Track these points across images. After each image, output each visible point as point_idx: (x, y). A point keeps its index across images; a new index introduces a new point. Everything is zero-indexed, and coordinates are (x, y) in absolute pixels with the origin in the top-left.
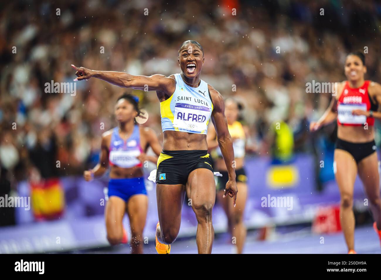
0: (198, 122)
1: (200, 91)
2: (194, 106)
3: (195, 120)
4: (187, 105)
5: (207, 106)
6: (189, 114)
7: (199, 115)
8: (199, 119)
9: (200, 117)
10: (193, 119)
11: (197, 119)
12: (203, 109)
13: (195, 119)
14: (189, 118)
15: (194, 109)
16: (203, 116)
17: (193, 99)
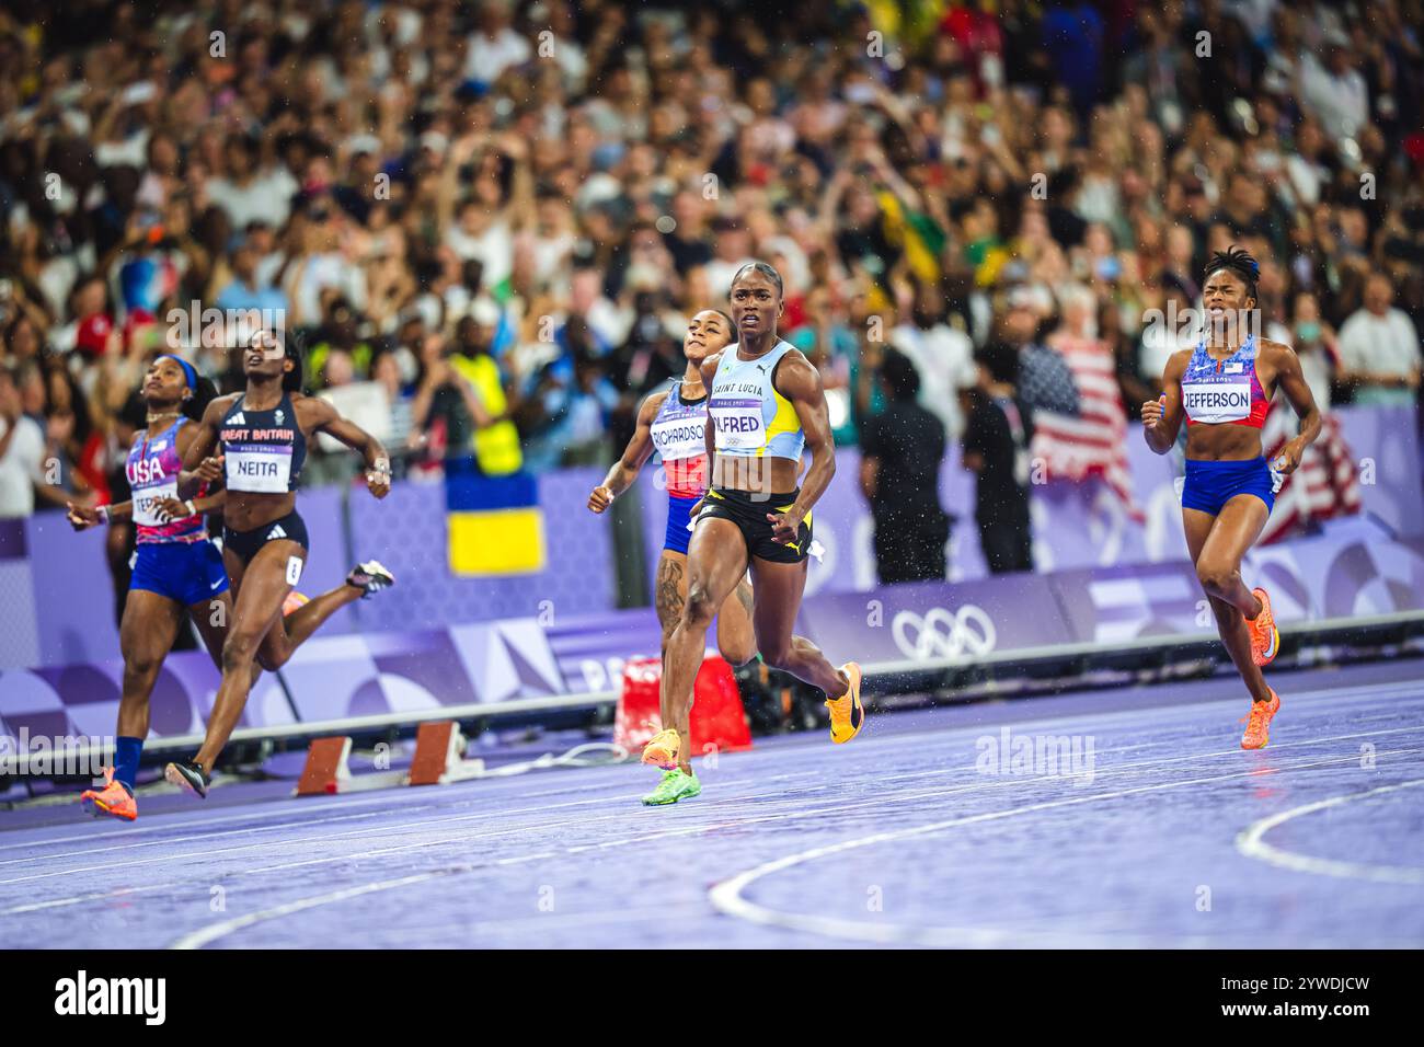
0: (743, 431)
1: (760, 367)
2: (732, 400)
3: (735, 429)
4: (721, 400)
5: (758, 397)
6: (725, 418)
7: (742, 418)
8: (743, 425)
9: (744, 421)
10: (732, 427)
11: (739, 426)
12: (747, 404)
13: (736, 426)
14: (726, 425)
15: (732, 406)
16: (750, 418)
17: (736, 388)
